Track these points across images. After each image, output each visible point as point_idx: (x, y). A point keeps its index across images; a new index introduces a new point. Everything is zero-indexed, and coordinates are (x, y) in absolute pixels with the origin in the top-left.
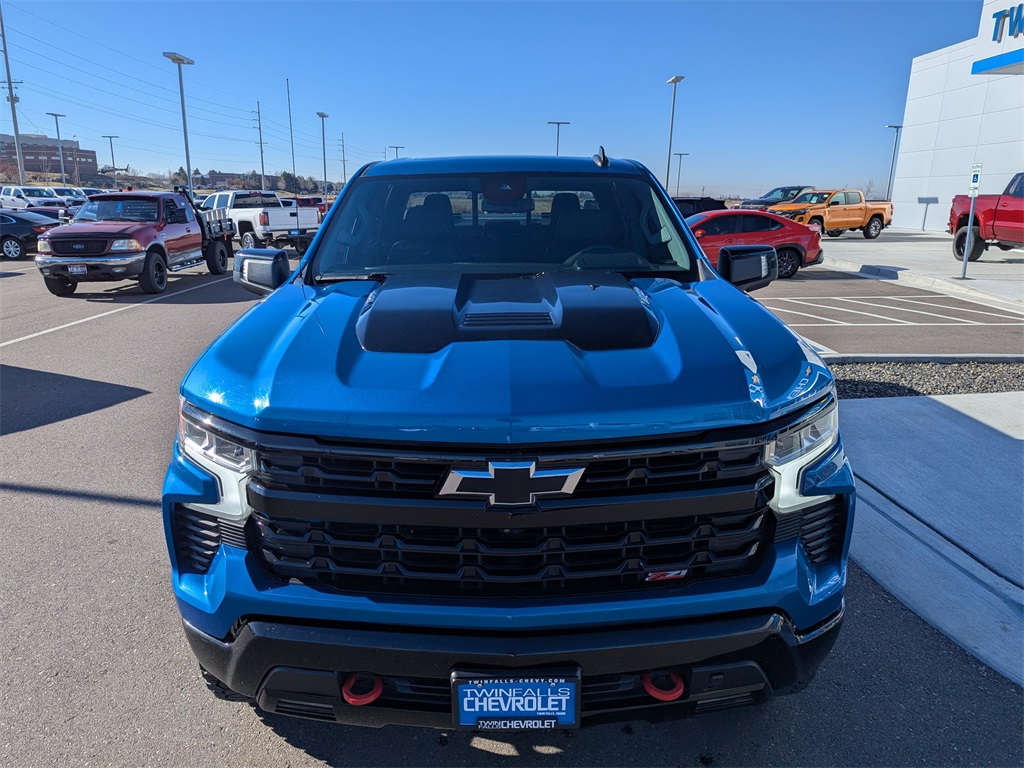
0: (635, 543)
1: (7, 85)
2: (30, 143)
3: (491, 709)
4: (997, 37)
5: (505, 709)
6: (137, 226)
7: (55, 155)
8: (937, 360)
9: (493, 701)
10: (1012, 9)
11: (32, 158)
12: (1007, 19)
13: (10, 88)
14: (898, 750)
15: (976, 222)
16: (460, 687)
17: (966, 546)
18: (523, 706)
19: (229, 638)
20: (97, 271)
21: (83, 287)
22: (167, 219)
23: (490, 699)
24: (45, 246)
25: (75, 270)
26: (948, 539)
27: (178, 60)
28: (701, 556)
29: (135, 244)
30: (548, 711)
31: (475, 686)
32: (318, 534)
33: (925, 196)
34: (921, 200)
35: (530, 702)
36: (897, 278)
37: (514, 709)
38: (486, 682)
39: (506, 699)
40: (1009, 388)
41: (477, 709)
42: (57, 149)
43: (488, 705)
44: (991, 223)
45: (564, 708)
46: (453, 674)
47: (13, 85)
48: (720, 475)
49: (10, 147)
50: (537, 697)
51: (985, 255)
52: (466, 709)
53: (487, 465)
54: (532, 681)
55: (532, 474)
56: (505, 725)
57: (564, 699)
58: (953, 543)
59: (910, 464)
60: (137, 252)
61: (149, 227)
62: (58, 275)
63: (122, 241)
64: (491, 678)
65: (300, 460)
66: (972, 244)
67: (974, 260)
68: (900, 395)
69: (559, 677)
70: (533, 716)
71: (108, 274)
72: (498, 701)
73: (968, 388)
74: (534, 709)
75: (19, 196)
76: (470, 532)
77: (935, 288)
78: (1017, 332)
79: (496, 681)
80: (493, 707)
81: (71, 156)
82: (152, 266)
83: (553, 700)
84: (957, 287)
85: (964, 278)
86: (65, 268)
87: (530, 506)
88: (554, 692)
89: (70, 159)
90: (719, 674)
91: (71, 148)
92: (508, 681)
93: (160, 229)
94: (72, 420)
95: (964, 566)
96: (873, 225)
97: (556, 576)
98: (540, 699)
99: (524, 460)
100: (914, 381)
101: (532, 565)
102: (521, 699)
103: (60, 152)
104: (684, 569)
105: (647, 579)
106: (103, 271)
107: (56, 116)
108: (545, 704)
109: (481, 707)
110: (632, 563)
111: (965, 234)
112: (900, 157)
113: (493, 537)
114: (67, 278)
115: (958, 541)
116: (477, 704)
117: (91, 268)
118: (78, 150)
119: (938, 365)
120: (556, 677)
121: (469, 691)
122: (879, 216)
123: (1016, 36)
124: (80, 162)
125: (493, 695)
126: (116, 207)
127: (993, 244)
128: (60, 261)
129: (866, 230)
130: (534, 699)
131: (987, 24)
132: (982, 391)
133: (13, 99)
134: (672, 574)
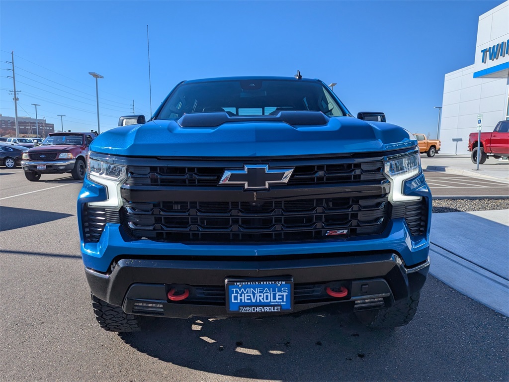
0: (320, 213)
1: (13, 93)
2: (23, 121)
3: (246, 301)
4: (484, 61)
5: (254, 301)
6: (72, 147)
7: (34, 126)
8: (468, 198)
9: (247, 296)
10: (490, 48)
11: (23, 127)
12: (488, 53)
13: (15, 94)
14: (463, 351)
15: (482, 145)
16: (230, 287)
17: (490, 269)
18: (263, 299)
19: (109, 271)
20: (52, 168)
21: (44, 177)
22: (87, 144)
23: (246, 295)
24: (26, 156)
25: (40, 168)
26: (481, 267)
27: (96, 76)
28: (354, 223)
29: (70, 155)
30: (276, 302)
31: (238, 287)
32: (156, 211)
33: (456, 138)
34: (454, 140)
35: (267, 296)
36: (445, 171)
37: (258, 301)
38: (244, 283)
39: (254, 294)
40: (504, 208)
41: (239, 301)
42: (36, 123)
43: (245, 299)
44: (489, 145)
45: (285, 300)
46: (226, 281)
47: (17, 93)
48: (363, 177)
49: (13, 123)
50: (270, 293)
51: (487, 161)
52: (233, 301)
53: (244, 167)
54: (268, 283)
55: (267, 171)
56: (254, 310)
57: (285, 294)
58: (483, 268)
59: (459, 238)
60: (71, 159)
61: (78, 147)
62: (31, 170)
63: (64, 154)
64: (246, 281)
65: (148, 170)
66: (481, 156)
67: (482, 164)
68: (451, 212)
69: (282, 281)
70: (268, 305)
71: (57, 169)
72: (250, 296)
73: (485, 209)
74: (269, 301)
75: (15, 142)
76: (235, 205)
77: (464, 174)
78: (506, 190)
79: (249, 283)
80: (248, 299)
81: (42, 126)
82: (78, 166)
83: (279, 295)
84: (475, 173)
85: (478, 170)
86: (35, 167)
87: (265, 189)
88: (280, 291)
89: (41, 128)
90: (366, 285)
91: (42, 123)
92: (255, 283)
93: (83, 149)
94: (34, 226)
95: (491, 277)
96: (432, 150)
97: (279, 231)
98: (272, 294)
99: (263, 164)
100: (458, 206)
101: (267, 223)
102: (262, 294)
103: (37, 125)
104: (346, 229)
105: (327, 234)
106: (54, 168)
107: (36, 105)
108: (274, 298)
109: (241, 300)
110: (319, 225)
111: (476, 151)
112: (442, 120)
113: (247, 207)
114: (36, 172)
115: (486, 267)
116: (239, 298)
117: (48, 166)
118: (45, 124)
119: (469, 200)
120: (280, 281)
121: (234, 290)
122: (434, 147)
123: (493, 60)
124: (46, 129)
125: (247, 293)
126: (62, 139)
127: (491, 156)
128: (33, 163)
129: (428, 153)
130: (269, 294)
131: (479, 55)
132: (492, 210)
133: (16, 99)
134: (339, 232)
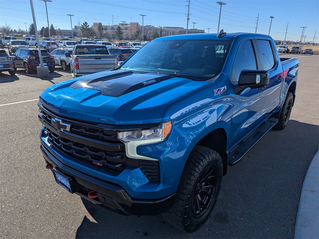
1: (187, 15)
13: (188, 16)
18: (64, 183)
27: (221, 4)
42: (193, 32)
55: (60, 123)
74: (66, 185)
80: (60, 180)
102: (63, 180)
105: (93, 163)
116: (58, 178)
133: (188, 19)
134: (98, 164)
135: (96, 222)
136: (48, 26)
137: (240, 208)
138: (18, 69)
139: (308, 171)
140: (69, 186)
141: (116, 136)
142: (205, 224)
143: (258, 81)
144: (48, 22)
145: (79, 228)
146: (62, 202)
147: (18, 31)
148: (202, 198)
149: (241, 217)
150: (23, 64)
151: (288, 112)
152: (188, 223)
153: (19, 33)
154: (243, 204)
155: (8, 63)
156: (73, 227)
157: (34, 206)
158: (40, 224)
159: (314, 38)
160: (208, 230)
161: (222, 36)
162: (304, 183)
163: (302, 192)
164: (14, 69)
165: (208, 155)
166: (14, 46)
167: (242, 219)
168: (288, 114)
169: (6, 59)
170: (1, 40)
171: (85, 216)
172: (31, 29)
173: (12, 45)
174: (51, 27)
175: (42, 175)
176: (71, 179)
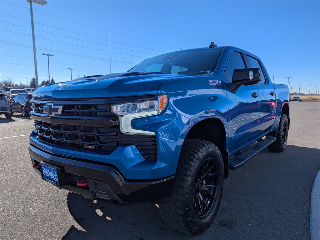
3: (47, 175)
18: (51, 176)
23: (46, 172)
48: (98, 114)
50: (53, 174)
52: (44, 174)
74: (53, 178)
83: (55, 176)
102: (50, 173)
105: (85, 147)
134: (90, 147)
135: (84, 230)
136: (48, 80)
137: (246, 215)
138: (15, 114)
139: (315, 183)
140: (56, 178)
141: (110, 109)
142: (209, 229)
143: (251, 78)
144: (49, 77)
145: (64, 236)
146: (47, 214)
147: (19, 85)
148: (204, 199)
149: (249, 223)
150: (20, 108)
151: (285, 135)
152: (190, 219)
153: (20, 87)
154: (250, 211)
155: (5, 106)
156: (57, 235)
157: (15, 218)
158: (20, 234)
159: (300, 89)
160: (213, 235)
161: (213, 47)
162: (312, 193)
163: (312, 201)
164: (10, 112)
165: (207, 144)
166: (13, 95)
167: (250, 224)
168: (285, 136)
169: (4, 103)
170: (2, 91)
171: (73, 226)
172: (31, 82)
173: (11, 93)
174: (51, 80)
175: (28, 192)
176: (60, 169)
